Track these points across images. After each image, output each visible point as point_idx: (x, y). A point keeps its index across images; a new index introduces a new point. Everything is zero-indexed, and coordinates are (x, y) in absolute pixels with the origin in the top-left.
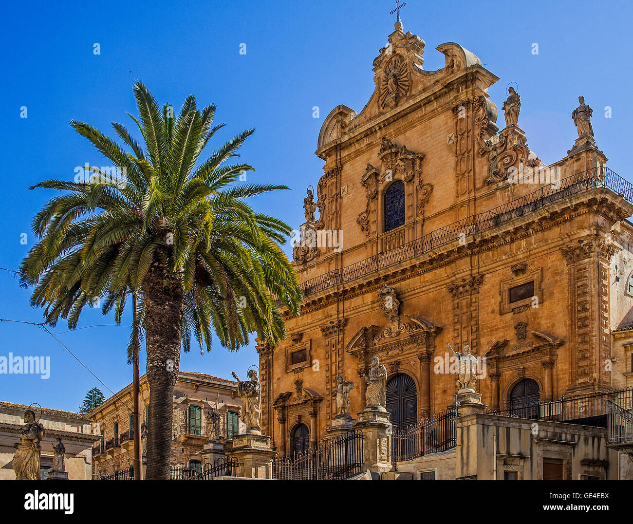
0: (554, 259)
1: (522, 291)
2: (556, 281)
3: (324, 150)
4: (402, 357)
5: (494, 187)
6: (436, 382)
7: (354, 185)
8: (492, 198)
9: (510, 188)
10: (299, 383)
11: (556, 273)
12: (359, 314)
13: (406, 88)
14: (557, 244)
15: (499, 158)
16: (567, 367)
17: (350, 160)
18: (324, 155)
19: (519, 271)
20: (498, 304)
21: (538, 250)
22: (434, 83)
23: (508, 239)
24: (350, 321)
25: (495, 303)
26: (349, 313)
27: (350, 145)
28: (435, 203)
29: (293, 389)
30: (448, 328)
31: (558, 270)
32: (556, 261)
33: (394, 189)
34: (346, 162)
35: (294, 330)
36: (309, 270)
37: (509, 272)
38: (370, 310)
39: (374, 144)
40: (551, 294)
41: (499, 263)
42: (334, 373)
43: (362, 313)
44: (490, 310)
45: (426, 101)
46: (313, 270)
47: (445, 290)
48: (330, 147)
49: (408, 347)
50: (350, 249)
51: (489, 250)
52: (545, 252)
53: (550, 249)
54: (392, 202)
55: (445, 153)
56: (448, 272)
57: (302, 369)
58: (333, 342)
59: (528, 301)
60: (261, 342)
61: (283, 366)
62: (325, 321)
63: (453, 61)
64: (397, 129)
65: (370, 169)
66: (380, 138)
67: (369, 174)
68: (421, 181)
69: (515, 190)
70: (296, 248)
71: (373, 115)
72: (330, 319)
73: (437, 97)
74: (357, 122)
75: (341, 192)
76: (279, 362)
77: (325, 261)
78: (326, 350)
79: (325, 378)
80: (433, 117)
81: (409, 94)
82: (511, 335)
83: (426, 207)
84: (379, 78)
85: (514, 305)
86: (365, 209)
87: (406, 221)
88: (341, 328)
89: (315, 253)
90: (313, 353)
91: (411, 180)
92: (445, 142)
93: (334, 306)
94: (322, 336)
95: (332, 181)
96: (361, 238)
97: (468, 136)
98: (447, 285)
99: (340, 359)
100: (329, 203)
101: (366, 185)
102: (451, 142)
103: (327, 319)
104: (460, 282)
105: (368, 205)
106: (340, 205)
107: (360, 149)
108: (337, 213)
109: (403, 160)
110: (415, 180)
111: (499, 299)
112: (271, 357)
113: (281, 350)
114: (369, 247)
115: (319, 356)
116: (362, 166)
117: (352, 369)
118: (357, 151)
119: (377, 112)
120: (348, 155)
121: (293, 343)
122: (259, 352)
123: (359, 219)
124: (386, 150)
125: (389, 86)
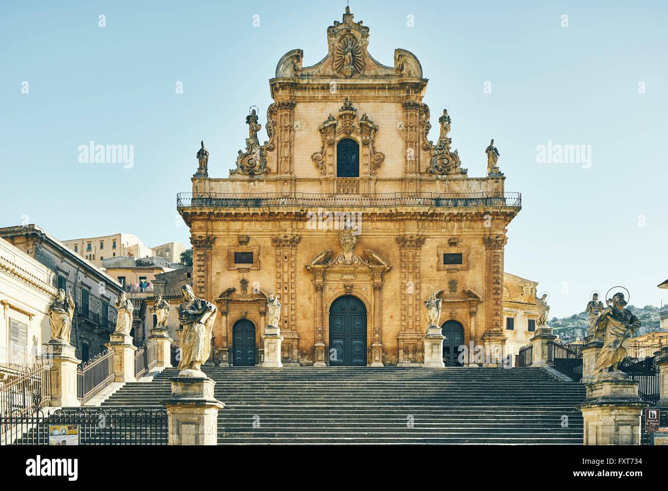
0: (476, 243)
1: (452, 258)
2: (478, 259)
3: (281, 81)
4: (354, 283)
5: (434, 177)
6: (384, 308)
7: (308, 125)
8: (433, 184)
9: (446, 182)
10: (244, 283)
11: (477, 253)
12: (312, 237)
13: (360, 67)
14: (480, 233)
15: (438, 157)
16: (484, 318)
17: (304, 102)
18: (278, 86)
19: (452, 243)
20: (436, 262)
21: (467, 233)
22: (385, 76)
23: (448, 218)
24: (303, 240)
25: (433, 261)
26: (303, 233)
27: (305, 88)
28: (386, 170)
29: (238, 286)
30: (395, 270)
31: (479, 251)
32: (477, 245)
33: (347, 144)
34: (300, 102)
35: (240, 232)
36: (256, 182)
37: (445, 241)
38: (324, 237)
39: (329, 99)
40: (474, 266)
42: (286, 280)
43: (316, 237)
44: (429, 264)
45: (381, 86)
46: (261, 184)
47: (392, 240)
48: (288, 81)
50: (304, 179)
51: (432, 221)
52: (471, 236)
53: (475, 235)
54: (345, 155)
55: (395, 134)
56: (396, 226)
57: (248, 270)
58: (286, 254)
59: (458, 266)
60: (198, 234)
61: (223, 262)
62: (278, 233)
63: (403, 66)
64: (354, 97)
65: (331, 119)
66: (337, 97)
67: (330, 123)
68: (374, 148)
69: (451, 185)
70: (241, 157)
71: (327, 73)
72: (283, 233)
73: (391, 88)
74: (310, 72)
75: (295, 126)
76: (219, 257)
77: (277, 180)
78: (276, 259)
79: (275, 283)
80: (384, 102)
81: (362, 72)
82: (445, 287)
83: (378, 170)
84: (333, 45)
85: (447, 266)
86: (320, 150)
87: (361, 175)
88: (294, 243)
89: (265, 170)
90: (261, 258)
91: (368, 144)
92: (395, 126)
93: (288, 223)
94: (272, 245)
95: (286, 112)
96: (315, 173)
97: (416, 131)
98: (396, 237)
99: (293, 270)
100: (282, 131)
101: (323, 131)
102: (400, 129)
103: (280, 233)
104: (408, 237)
105: (323, 147)
106: (294, 137)
107: (314, 97)
108: (290, 143)
109: (361, 125)
110: (370, 145)
111: (436, 259)
112: (209, 251)
113: (222, 246)
114: (324, 183)
115: (268, 262)
116: (316, 112)
117: (304, 283)
118: (312, 97)
119: (331, 73)
120: (302, 97)
121: (238, 244)
122: (195, 243)
123: (314, 157)
124: (348, 110)
125: (347, 57)
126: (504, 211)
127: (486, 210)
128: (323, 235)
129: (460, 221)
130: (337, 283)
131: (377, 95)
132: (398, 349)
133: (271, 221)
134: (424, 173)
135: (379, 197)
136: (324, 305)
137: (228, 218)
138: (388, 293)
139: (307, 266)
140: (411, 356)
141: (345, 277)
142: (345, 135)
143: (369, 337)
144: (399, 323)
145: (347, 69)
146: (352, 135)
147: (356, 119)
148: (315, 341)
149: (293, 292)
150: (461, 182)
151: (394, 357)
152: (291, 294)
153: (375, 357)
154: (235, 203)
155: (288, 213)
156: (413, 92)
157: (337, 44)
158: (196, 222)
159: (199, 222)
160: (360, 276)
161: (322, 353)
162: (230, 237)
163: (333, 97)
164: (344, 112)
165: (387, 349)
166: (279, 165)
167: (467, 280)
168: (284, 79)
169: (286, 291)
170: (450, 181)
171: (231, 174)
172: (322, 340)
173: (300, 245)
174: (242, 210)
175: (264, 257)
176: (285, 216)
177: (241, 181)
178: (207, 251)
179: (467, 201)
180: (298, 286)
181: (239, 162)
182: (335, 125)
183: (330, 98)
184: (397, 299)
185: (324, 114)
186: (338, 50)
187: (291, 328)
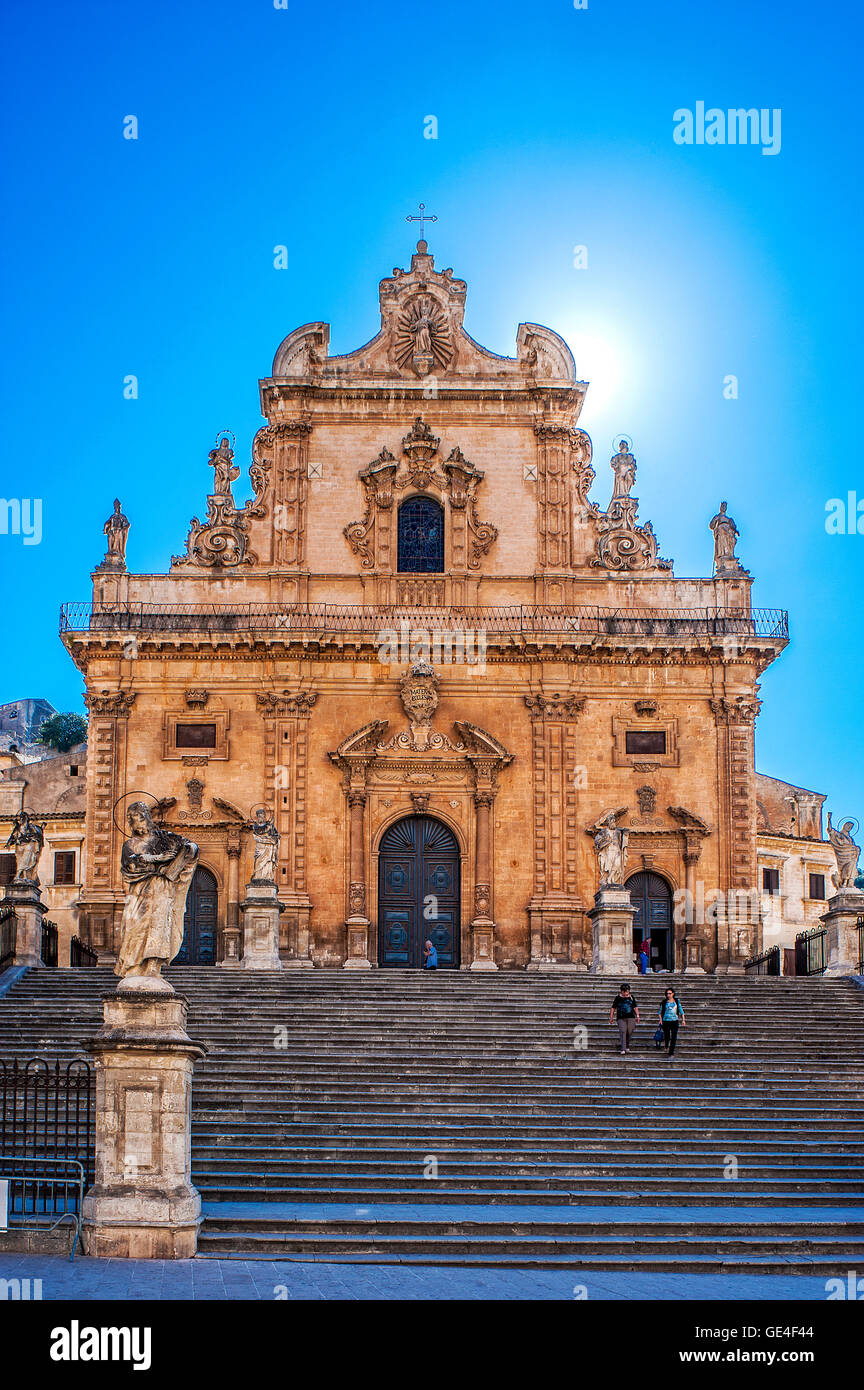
0: (696, 710)
1: (644, 741)
2: (699, 743)
3: (284, 383)
4: (433, 789)
5: (603, 574)
6: (498, 844)
7: (336, 469)
8: (600, 589)
9: (629, 586)
10: (196, 788)
11: (698, 732)
12: (343, 692)
13: (448, 357)
14: (702, 691)
15: (612, 536)
16: (715, 868)
17: (329, 424)
18: (276, 392)
19: (643, 709)
20: (609, 749)
21: (674, 691)
22: (498, 374)
23: (633, 659)
24: (322, 699)
25: (604, 747)
26: (324, 686)
27: (333, 398)
28: (500, 560)
29: (182, 795)
30: (521, 763)
31: (700, 727)
32: (696, 715)
33: (418, 507)
34: (321, 424)
35: (189, 682)
36: (227, 582)
37: (627, 708)
38: (368, 693)
39: (382, 419)
40: (691, 759)
41: (613, 690)
42: (286, 784)
43: (351, 693)
44: (595, 754)
45: (491, 394)
46: (237, 585)
47: (516, 701)
48: (298, 384)
49: (448, 775)
50: (329, 576)
51: (599, 664)
52: (684, 697)
53: (692, 694)
54: (414, 527)
55: (520, 490)
56: (524, 674)
57: (205, 761)
58: (286, 727)
59: (657, 758)
60: (101, 686)
61: (153, 744)
62: (270, 685)
63: (535, 357)
64: (434, 414)
65: (387, 457)
66: (398, 414)
67: (384, 465)
68: (475, 515)
69: (638, 592)
70: (196, 532)
71: (378, 368)
72: (281, 684)
73: (510, 398)
74: (343, 365)
75: (310, 470)
76: (144, 735)
77: (270, 578)
78: (266, 738)
79: (262, 789)
80: (498, 425)
81: (450, 367)
82: (630, 800)
83: (484, 560)
84: (391, 313)
85: (634, 758)
86: (361, 518)
87: (449, 569)
88: (303, 707)
89: (245, 557)
90: (232, 736)
91: (463, 507)
92: (520, 473)
93: (292, 664)
94: (258, 710)
95: (292, 444)
96: (351, 565)
97: (563, 482)
98: (522, 695)
99: (301, 763)
100: (282, 480)
101: (368, 479)
102: (531, 478)
103: (276, 684)
104: (548, 697)
105: (368, 514)
106: (307, 492)
107: (351, 414)
108: (300, 504)
109: (448, 470)
110: (467, 509)
111: (610, 742)
112: (124, 720)
113: (150, 712)
114: (370, 585)
115: (248, 745)
116: (355, 445)
117: (324, 786)
118: (347, 414)
119: (387, 368)
120: (326, 414)
121: (185, 706)
122: (94, 705)
123: (350, 532)
124: (422, 441)
125: (420, 338)
126: (753, 646)
127: (715, 644)
128: (367, 690)
129: (661, 664)
130: (397, 789)
131: (481, 412)
132: (530, 933)
133: (255, 661)
134: (582, 567)
135: (486, 613)
136: (368, 837)
137: (164, 655)
138: (506, 812)
139: (333, 754)
140: (557, 948)
141: (414, 777)
142: (416, 490)
143: (464, 907)
144: (530, 876)
145: (421, 360)
146: (430, 489)
147: (437, 457)
148: (349, 911)
149: (301, 807)
150: (661, 587)
151: (519, 950)
152: (297, 811)
153: (478, 949)
154: (182, 622)
155: (292, 644)
156: (557, 406)
157: (399, 312)
158: (96, 662)
159: (104, 662)
160: (447, 777)
161: (363, 940)
162: (167, 692)
163: (391, 414)
164: (414, 444)
165: (506, 932)
166: (276, 546)
167: (676, 788)
168: (289, 378)
169: (285, 806)
170: (636, 583)
171: (175, 565)
172: (363, 911)
173: (318, 709)
174: (196, 638)
175: (239, 734)
176: (287, 649)
177: (194, 579)
178: (119, 721)
179: (673, 625)
180: (310, 795)
181: (192, 541)
182: (394, 470)
183: (385, 417)
184: (525, 825)
185: (373, 448)
186: (402, 323)
187: (296, 885)
